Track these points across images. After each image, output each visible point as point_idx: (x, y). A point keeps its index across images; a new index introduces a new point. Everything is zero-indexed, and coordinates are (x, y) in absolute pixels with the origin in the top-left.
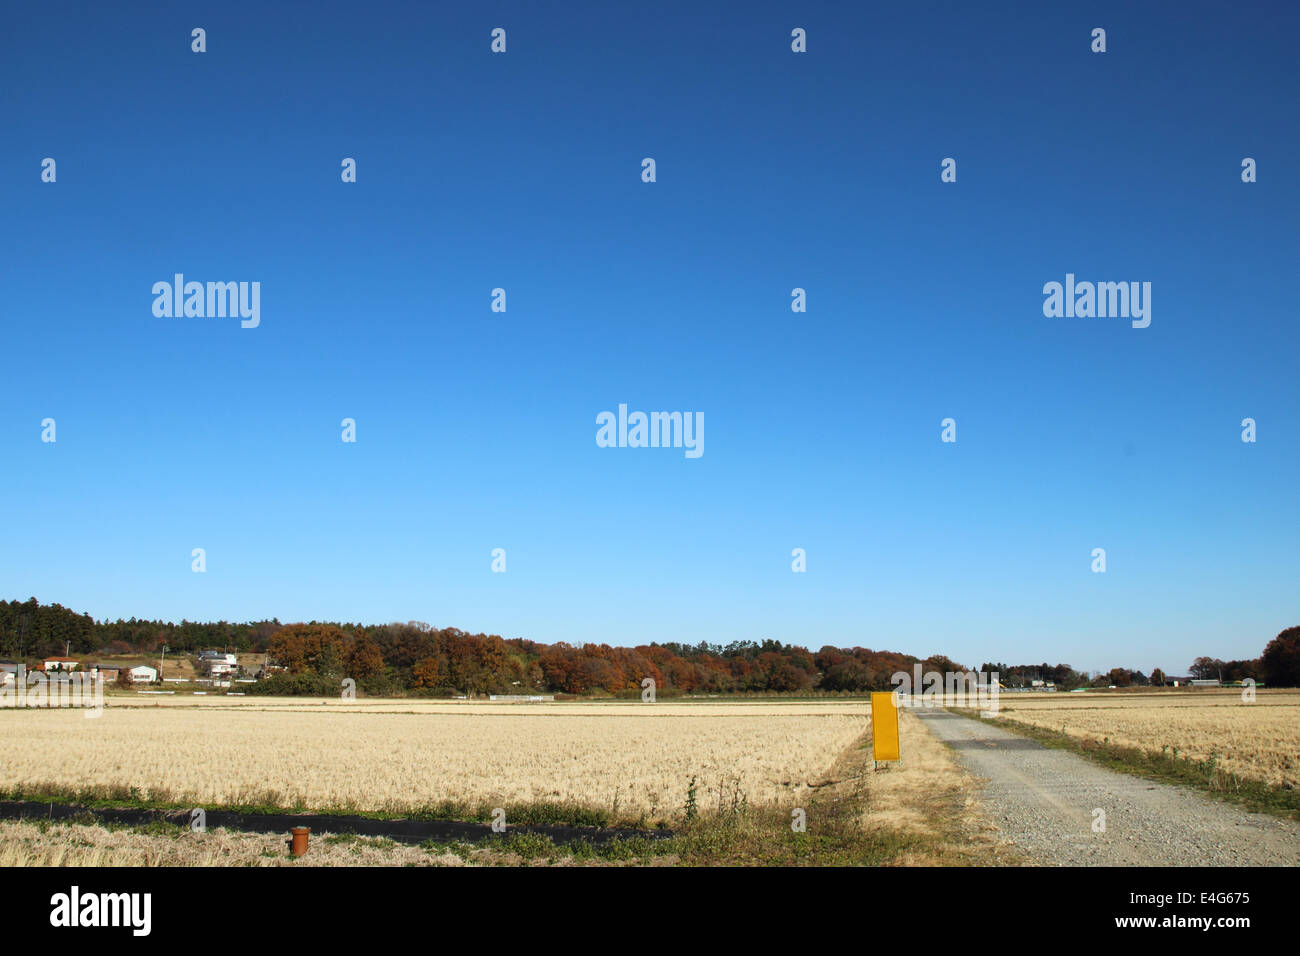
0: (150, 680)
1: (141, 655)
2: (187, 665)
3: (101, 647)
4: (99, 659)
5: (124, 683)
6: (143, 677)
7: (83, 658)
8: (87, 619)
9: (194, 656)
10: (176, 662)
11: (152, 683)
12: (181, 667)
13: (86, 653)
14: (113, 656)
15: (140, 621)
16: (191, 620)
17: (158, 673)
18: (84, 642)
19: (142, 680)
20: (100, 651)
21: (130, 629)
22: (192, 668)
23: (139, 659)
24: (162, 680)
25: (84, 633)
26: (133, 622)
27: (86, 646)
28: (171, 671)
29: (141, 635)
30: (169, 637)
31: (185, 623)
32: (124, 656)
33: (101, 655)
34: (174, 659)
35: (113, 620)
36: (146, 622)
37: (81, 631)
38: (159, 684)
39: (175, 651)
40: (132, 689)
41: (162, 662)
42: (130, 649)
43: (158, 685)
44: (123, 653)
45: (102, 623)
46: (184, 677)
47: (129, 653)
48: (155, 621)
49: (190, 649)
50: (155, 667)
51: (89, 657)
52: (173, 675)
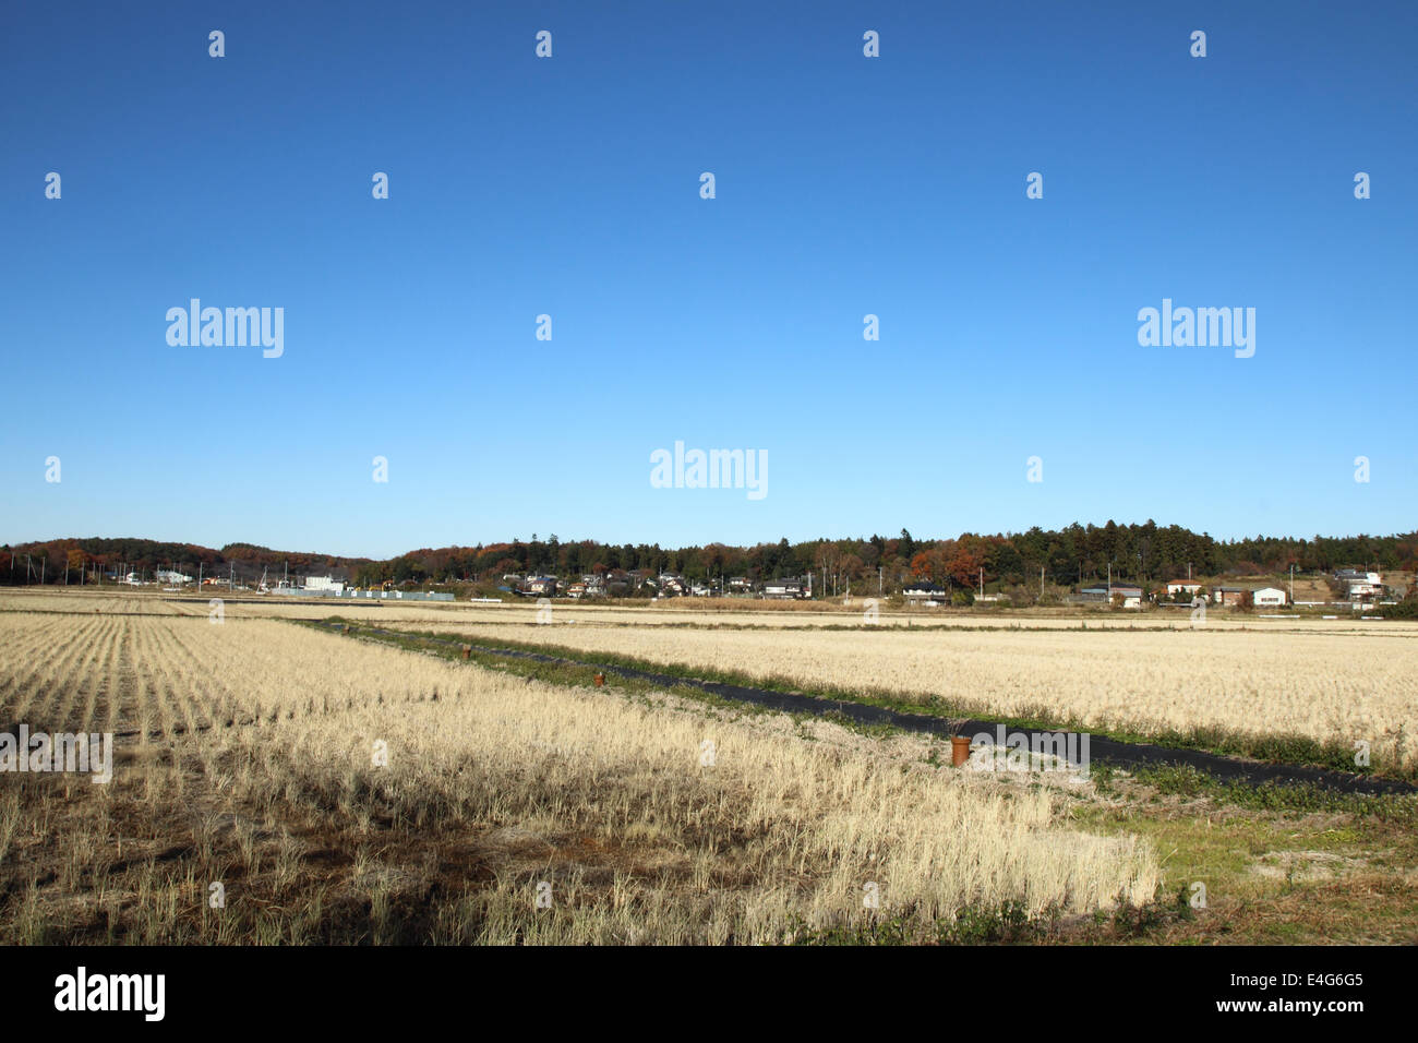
0: (1279, 603)
1: (1270, 576)
2: (1321, 585)
3: (1228, 569)
4: (1224, 581)
5: (1246, 606)
6: (1270, 600)
7: (1206, 580)
8: (1207, 539)
9: (1330, 576)
10: (1309, 583)
11: (1281, 607)
12: (1315, 589)
13: (1210, 575)
14: (1239, 578)
15: (1269, 539)
16: (1325, 536)
17: (1288, 595)
18: (1207, 564)
19: (1270, 603)
20: (1226, 573)
21: (1257, 548)
22: (1327, 589)
23: (1268, 580)
24: (1292, 602)
25: (1207, 554)
26: (1260, 540)
27: (1209, 568)
28: (1304, 593)
29: (1270, 554)
30: (1301, 556)
31: (1318, 538)
32: (1251, 578)
33: (1226, 577)
34: (1306, 580)
35: (1239, 539)
36: (1275, 540)
37: (1203, 552)
38: (1288, 607)
39: (1307, 570)
40: (1254, 613)
41: (1291, 583)
42: (1258, 570)
43: (1287, 609)
44: (1250, 575)
45: (1228, 543)
46: (1317, 598)
47: (1257, 574)
48: (1285, 539)
49: (1326, 568)
50: (1283, 589)
51: (1214, 580)
52: (1305, 597)
